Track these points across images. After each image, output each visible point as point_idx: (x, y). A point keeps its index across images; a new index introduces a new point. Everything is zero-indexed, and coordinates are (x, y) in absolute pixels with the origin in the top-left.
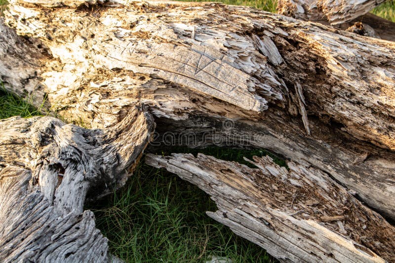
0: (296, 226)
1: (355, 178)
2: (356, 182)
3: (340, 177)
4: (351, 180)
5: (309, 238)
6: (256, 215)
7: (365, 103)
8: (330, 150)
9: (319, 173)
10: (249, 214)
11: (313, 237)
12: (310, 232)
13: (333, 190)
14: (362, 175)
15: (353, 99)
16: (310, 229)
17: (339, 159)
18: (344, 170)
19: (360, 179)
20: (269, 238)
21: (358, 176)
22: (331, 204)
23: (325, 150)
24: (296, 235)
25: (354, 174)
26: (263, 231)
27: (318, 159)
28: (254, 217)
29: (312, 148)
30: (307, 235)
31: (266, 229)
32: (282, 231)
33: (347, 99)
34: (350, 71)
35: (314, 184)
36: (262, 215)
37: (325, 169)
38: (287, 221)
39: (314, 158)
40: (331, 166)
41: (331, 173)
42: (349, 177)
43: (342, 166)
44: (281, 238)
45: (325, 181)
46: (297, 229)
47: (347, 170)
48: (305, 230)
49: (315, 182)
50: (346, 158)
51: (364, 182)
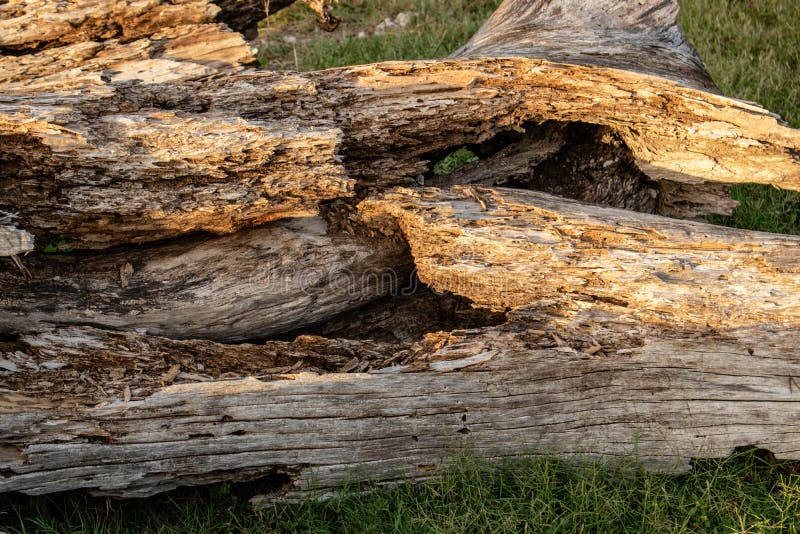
0: (149, 409)
1: (137, 307)
2: (142, 312)
3: (113, 320)
4: (133, 312)
5: (177, 415)
6: (68, 438)
7: (130, 176)
8: (76, 286)
9: (77, 330)
10: (56, 442)
11: (185, 408)
12: (176, 405)
13: (117, 344)
14: (146, 295)
15: (104, 179)
16: (177, 400)
17: (96, 292)
18: (113, 306)
19: (147, 304)
20: (104, 461)
21: (142, 301)
22: (142, 361)
23: (67, 289)
24: (154, 425)
25: (132, 302)
26: (92, 455)
27: (69, 308)
28: (67, 441)
29: (48, 296)
30: (175, 413)
31: (96, 448)
32: (125, 434)
33: (93, 183)
34: (87, 134)
35: (82, 350)
36: (81, 428)
37: (83, 320)
38: (130, 412)
39: (62, 309)
40: (90, 309)
41: (96, 320)
42: (128, 311)
43: (108, 300)
44: (128, 446)
45: (93, 337)
46: (154, 415)
47: (117, 301)
48: (170, 407)
49: (83, 347)
50: (104, 285)
51: (158, 306)
